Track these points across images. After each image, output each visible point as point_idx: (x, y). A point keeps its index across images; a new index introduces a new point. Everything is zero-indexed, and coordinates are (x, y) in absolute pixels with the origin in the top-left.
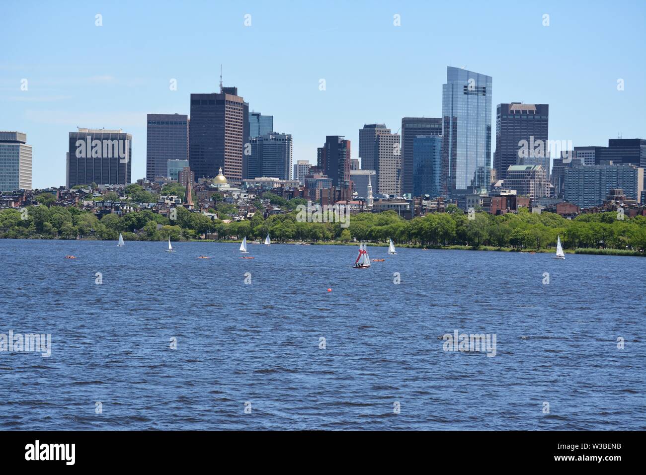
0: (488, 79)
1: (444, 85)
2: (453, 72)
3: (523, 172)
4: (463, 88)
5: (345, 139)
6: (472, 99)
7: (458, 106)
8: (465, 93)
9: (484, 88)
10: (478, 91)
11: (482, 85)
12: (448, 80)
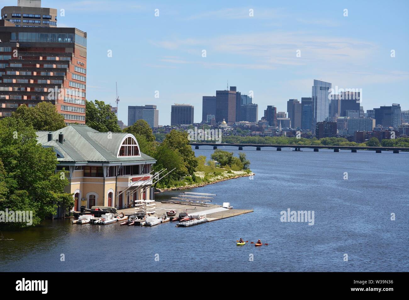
0: (330, 84)
1: (313, 86)
2: (316, 82)
3: (343, 119)
4: (320, 88)
5: (274, 107)
6: (323, 92)
7: (318, 94)
8: (321, 90)
9: (328, 87)
10: (325, 89)
11: (327, 86)
12: (314, 85)
